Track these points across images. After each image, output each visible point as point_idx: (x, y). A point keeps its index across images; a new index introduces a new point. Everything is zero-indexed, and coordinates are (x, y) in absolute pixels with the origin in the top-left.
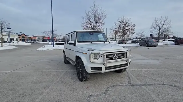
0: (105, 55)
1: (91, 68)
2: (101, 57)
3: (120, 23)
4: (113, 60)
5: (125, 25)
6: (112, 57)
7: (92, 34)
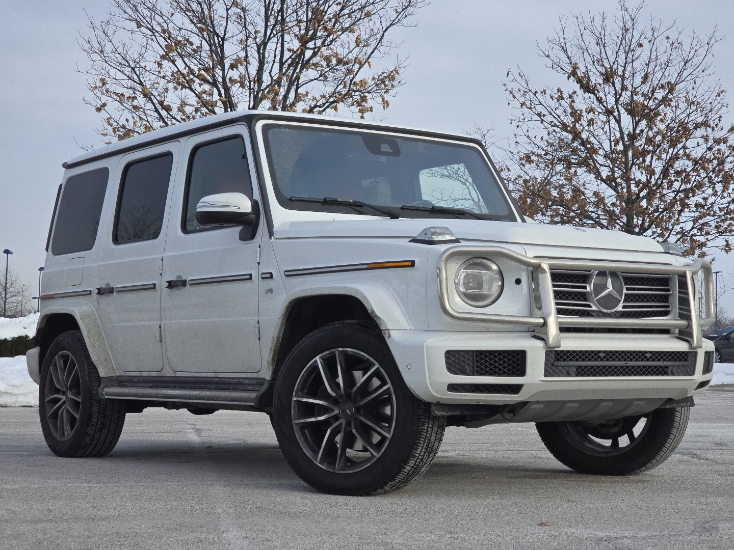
0: (545, 267)
1: (449, 354)
2: (518, 282)
3: (587, 88)
4: (588, 314)
5: (650, 116)
6: (584, 296)
7: (385, 148)
